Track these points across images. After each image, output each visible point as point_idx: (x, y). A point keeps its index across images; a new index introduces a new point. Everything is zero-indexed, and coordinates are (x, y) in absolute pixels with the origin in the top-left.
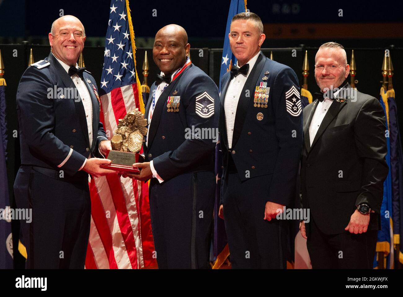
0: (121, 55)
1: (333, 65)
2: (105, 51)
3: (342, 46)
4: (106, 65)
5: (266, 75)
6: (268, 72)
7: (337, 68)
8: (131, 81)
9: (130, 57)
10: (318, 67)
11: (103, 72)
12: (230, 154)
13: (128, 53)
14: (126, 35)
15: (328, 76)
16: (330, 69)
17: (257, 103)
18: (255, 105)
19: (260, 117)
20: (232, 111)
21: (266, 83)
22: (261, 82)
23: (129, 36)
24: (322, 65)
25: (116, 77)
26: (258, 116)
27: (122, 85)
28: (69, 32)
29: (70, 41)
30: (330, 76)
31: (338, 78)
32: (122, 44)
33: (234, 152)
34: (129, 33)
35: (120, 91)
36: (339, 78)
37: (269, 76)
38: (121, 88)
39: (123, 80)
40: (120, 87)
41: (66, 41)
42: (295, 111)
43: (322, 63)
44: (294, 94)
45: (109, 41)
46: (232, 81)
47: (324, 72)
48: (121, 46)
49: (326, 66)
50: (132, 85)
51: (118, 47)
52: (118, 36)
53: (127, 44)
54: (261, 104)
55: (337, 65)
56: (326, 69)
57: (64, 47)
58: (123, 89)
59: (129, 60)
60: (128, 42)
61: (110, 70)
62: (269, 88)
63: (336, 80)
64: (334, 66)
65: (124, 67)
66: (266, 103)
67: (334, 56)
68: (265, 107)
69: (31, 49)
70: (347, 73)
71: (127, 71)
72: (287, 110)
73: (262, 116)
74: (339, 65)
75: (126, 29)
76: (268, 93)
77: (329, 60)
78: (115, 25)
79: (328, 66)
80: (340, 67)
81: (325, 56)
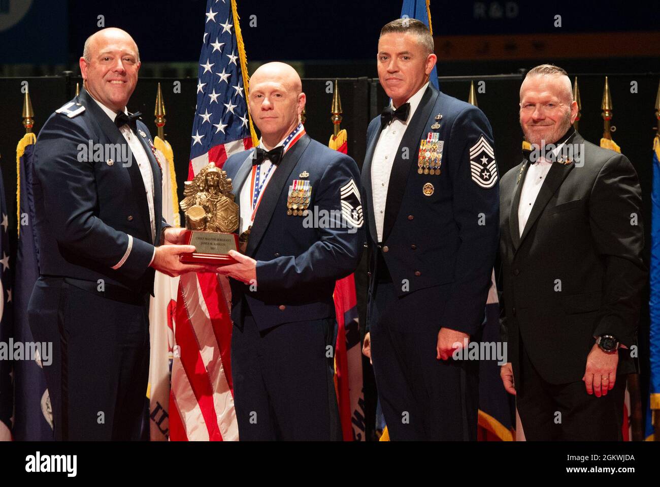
0: (224, 92)
1: (551, 103)
2: (198, 86)
3: (564, 71)
4: (200, 108)
5: (437, 121)
6: (441, 116)
7: (557, 108)
8: (242, 134)
9: (238, 94)
10: (525, 106)
11: (196, 119)
12: (380, 250)
13: (236, 87)
14: (233, 58)
15: (542, 121)
16: (545, 110)
17: (423, 168)
18: (420, 171)
19: (428, 190)
20: (382, 180)
21: (438, 134)
22: (429, 133)
23: (238, 60)
24: (531, 104)
25: (217, 128)
26: (425, 189)
27: (227, 141)
28: (115, 56)
29: (116, 71)
30: (545, 121)
31: (560, 123)
32: (226, 72)
33: (386, 248)
34: (237, 54)
35: (223, 151)
36: (561, 125)
37: (442, 122)
38: (225, 145)
39: (228, 132)
40: (223, 144)
41: (111, 72)
42: (486, 180)
43: (532, 101)
44: (483, 151)
45: (204, 69)
46: (384, 132)
47: (535, 115)
48: (224, 76)
49: (538, 105)
50: (242, 140)
51: (220, 77)
52: (220, 60)
53: (234, 73)
54: (429, 169)
55: (556, 102)
56: (539, 111)
57: (108, 82)
58: (228, 146)
59: (238, 99)
60: (235, 70)
61: (206, 117)
62: (442, 142)
63: (556, 128)
64: (551, 105)
65: (230, 111)
66: (438, 167)
67: (551, 88)
68: (436, 174)
69: (78, 84)
70: (573, 116)
71: (235, 117)
72: (473, 178)
73: (432, 189)
74: (561, 102)
75: (232, 48)
76: (441, 150)
77: (544, 95)
78: (215, 42)
79: (542, 105)
80: (562, 105)
81: (536, 88)
